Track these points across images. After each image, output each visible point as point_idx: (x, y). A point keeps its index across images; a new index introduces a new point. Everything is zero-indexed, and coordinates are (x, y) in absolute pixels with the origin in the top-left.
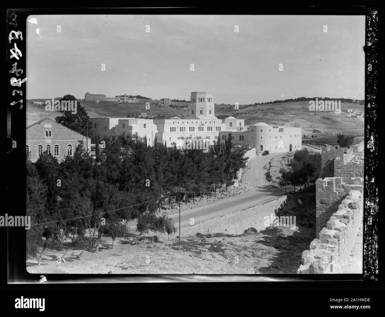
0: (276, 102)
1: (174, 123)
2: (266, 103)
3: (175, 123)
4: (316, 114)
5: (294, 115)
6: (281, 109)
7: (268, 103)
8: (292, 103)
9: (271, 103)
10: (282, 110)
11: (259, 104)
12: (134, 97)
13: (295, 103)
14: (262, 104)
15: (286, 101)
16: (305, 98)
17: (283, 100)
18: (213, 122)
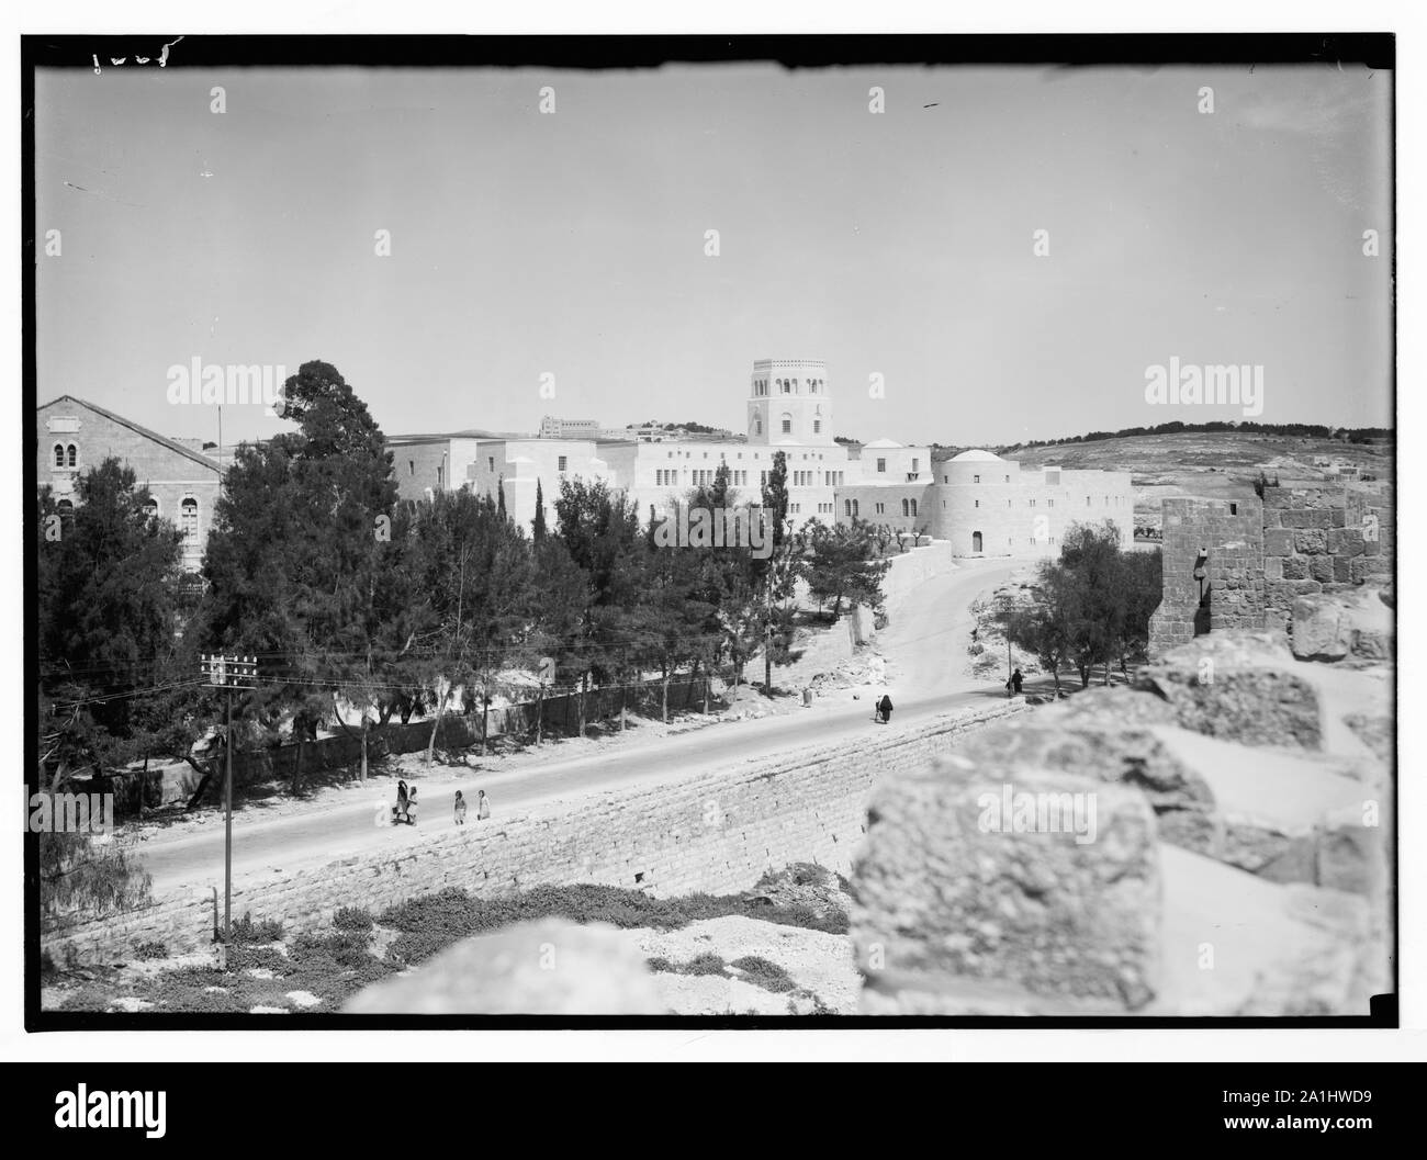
0: (1093, 437)
1: (670, 454)
2: (1061, 442)
3: (675, 454)
4: (1214, 470)
5: (1145, 472)
6: (1108, 455)
7: (1069, 441)
8: (1140, 439)
9: (1078, 439)
10: (1111, 459)
11: (1042, 444)
12: (680, 426)
13: (1151, 439)
14: (1052, 443)
15: (1124, 434)
16: (1182, 424)
17: (1115, 430)
18: (817, 457)
